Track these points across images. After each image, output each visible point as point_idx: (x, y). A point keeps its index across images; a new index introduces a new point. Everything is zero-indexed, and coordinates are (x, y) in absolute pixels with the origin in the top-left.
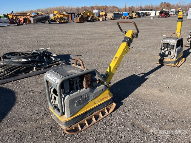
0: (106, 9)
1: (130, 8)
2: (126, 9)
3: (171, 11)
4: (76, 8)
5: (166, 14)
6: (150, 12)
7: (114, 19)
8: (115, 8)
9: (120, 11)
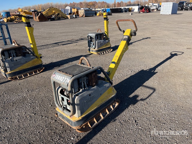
0: (95, 4)
1: (118, 3)
2: (114, 5)
3: (154, 6)
4: (64, 4)
5: (146, 10)
6: (133, 7)
7: (86, 16)
8: (104, 4)
9: (109, 6)
